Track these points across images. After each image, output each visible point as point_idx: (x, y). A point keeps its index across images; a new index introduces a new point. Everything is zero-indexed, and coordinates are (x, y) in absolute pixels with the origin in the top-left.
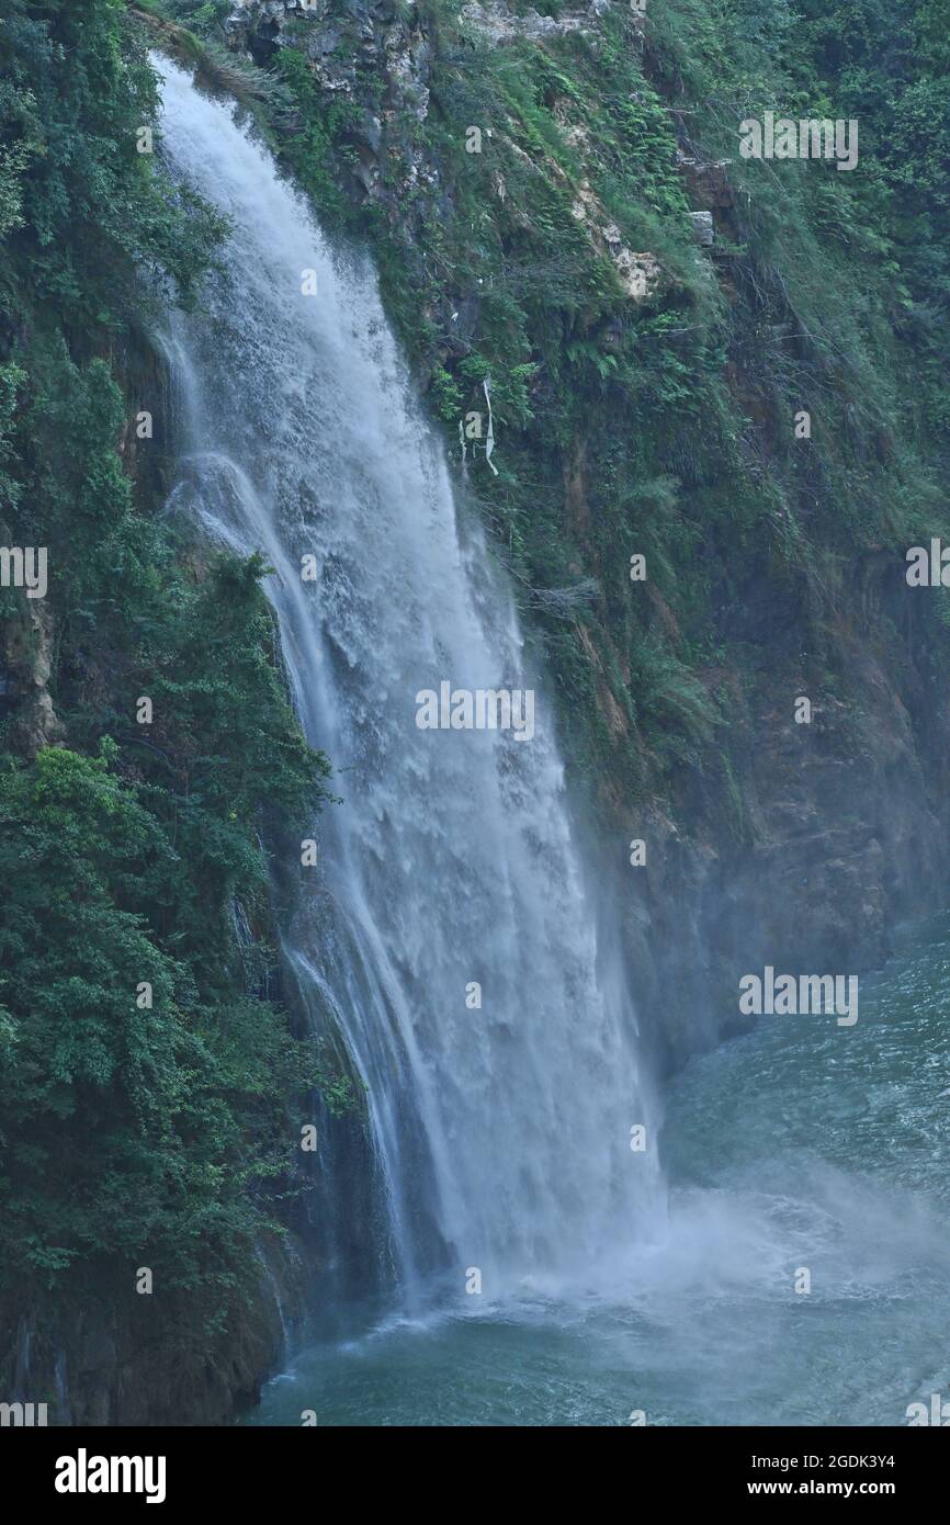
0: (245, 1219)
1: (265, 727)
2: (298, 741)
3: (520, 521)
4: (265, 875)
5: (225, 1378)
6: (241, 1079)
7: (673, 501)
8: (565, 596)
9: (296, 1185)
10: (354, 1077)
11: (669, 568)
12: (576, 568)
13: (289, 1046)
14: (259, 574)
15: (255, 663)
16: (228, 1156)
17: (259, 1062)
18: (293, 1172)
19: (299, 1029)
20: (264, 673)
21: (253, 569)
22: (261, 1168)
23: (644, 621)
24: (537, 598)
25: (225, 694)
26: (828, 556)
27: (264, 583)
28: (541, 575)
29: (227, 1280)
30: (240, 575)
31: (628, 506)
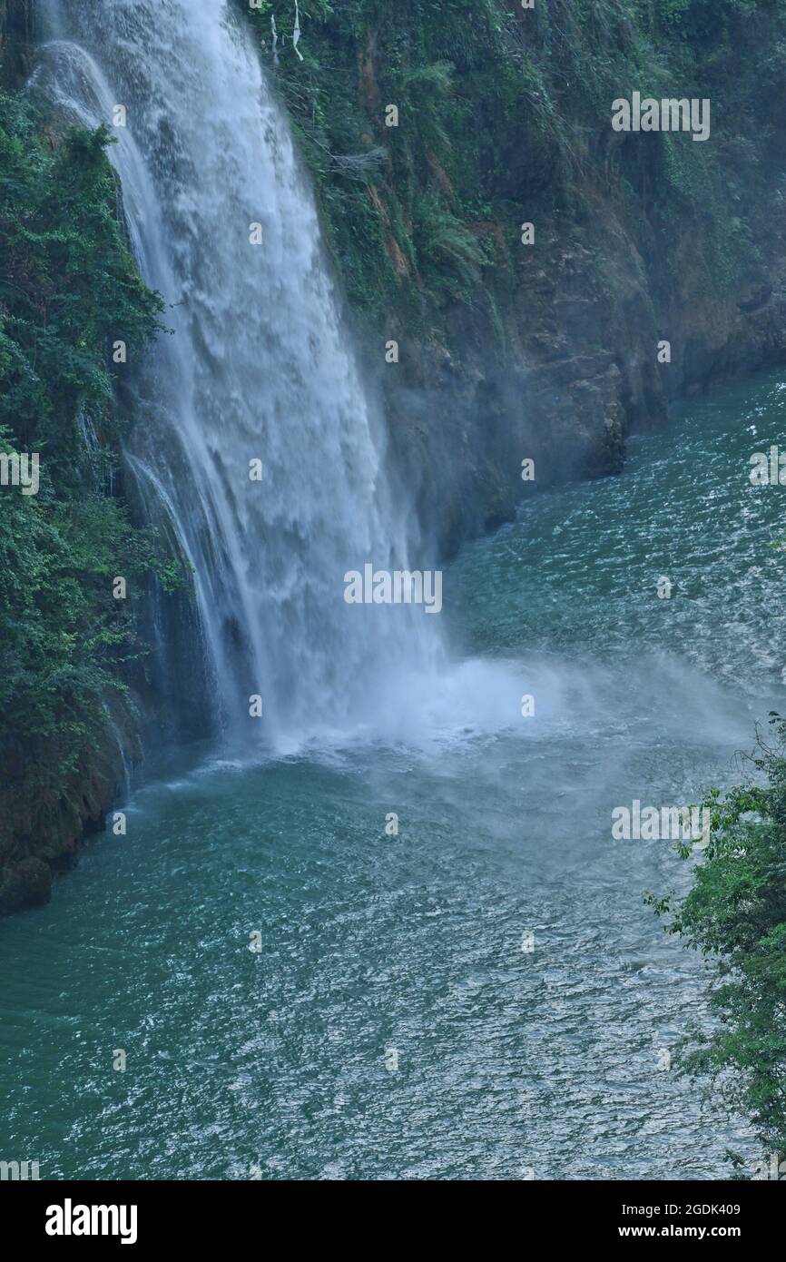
0: (95, 679)
1: (110, 270)
2: (136, 282)
3: (321, 99)
4: (110, 393)
5: (77, 808)
6: (90, 563)
7: (448, 83)
8: (358, 161)
9: (137, 650)
10: (183, 561)
11: (445, 137)
12: (368, 138)
13: (130, 535)
14: (104, 143)
15: (100, 217)
16: (80, 626)
17: (104, 548)
18: (133, 639)
19: (136, 520)
20: (108, 226)
21: (101, 138)
22: (106, 636)
23: (423, 182)
24: (335, 163)
25: (77, 244)
26: (577, 128)
27: (109, 150)
28: (338, 145)
29: (78, 728)
30: (89, 144)
31: (411, 86)
